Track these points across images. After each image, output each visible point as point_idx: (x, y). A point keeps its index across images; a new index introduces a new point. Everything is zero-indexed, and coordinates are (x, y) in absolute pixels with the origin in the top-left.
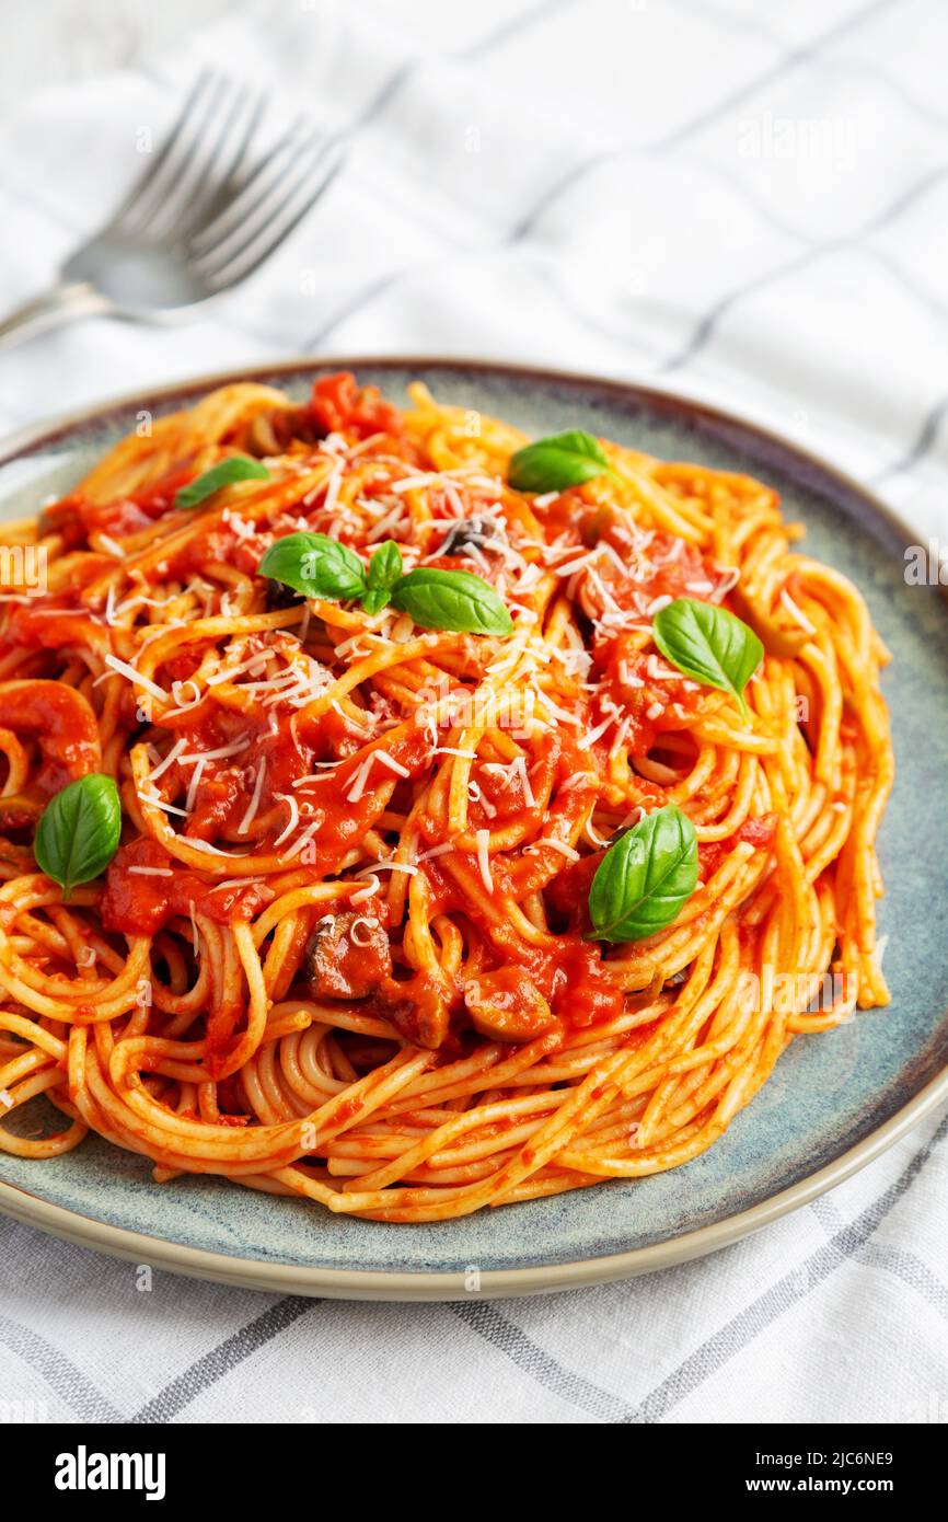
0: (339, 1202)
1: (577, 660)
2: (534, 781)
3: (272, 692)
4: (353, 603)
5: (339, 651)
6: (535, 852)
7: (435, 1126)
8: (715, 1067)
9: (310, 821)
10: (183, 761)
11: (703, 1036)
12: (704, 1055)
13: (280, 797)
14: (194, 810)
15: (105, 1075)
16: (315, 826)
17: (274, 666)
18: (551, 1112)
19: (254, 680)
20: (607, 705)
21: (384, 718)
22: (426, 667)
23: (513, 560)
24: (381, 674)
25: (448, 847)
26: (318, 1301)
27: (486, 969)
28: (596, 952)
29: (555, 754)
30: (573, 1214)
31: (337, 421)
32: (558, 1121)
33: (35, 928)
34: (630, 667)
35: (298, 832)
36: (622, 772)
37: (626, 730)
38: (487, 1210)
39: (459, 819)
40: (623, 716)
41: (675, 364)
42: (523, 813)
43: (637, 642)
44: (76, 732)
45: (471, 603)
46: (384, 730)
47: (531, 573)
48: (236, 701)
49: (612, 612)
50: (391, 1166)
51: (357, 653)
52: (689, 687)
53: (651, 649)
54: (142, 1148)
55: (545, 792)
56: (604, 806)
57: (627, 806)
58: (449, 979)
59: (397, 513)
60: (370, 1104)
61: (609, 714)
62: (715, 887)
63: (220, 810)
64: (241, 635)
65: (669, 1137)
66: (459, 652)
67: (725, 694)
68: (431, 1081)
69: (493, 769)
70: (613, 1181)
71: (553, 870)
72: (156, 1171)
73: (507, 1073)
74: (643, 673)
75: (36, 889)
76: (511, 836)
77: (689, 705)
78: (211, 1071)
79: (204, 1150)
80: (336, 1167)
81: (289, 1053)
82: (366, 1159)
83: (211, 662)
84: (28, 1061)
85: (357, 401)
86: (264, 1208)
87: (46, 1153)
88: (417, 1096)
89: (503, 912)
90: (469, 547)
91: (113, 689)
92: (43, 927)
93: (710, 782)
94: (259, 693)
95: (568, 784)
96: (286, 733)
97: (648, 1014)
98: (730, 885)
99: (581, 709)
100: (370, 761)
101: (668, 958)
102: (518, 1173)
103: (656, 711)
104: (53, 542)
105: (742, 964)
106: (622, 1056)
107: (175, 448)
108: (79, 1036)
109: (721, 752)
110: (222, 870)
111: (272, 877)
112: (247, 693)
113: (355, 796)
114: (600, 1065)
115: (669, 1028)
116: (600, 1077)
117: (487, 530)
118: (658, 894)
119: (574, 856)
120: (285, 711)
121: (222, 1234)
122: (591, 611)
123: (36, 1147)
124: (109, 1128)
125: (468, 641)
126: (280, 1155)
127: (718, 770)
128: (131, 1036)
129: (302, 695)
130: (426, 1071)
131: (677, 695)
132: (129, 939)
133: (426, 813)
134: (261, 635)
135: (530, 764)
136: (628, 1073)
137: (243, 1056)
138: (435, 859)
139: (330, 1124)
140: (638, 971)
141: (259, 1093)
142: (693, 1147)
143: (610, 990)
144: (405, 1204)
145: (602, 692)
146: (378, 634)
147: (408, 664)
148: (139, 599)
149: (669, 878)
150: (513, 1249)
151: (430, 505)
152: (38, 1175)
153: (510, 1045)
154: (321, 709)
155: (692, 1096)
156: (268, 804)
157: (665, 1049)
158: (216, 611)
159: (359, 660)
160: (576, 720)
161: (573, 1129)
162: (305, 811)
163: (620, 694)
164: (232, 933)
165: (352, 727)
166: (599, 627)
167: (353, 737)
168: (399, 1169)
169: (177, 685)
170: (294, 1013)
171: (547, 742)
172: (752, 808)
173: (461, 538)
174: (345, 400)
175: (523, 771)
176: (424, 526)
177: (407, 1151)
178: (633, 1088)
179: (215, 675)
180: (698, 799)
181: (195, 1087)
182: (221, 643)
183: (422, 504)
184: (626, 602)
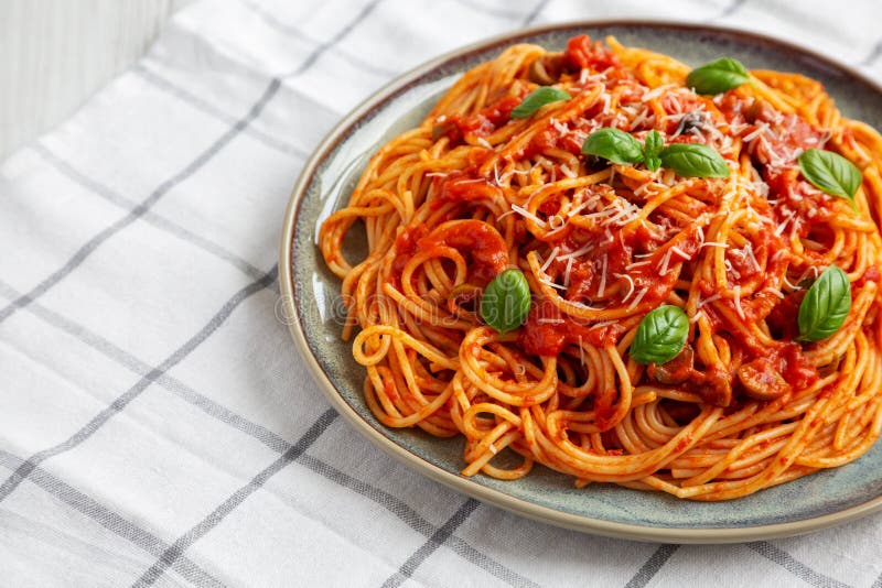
0: (684, 492)
1: (761, 188)
2: (758, 256)
3: (605, 218)
4: (641, 165)
5: (636, 193)
6: (763, 296)
7: (730, 448)
8: (868, 404)
9: (641, 288)
10: (559, 259)
11: (859, 390)
12: (863, 398)
13: (618, 275)
14: (570, 286)
15: (545, 432)
16: (645, 290)
17: (601, 205)
18: (789, 435)
19: (591, 212)
20: (785, 211)
21: (668, 228)
22: (688, 199)
23: (716, 134)
24: (663, 204)
25: (718, 296)
26: (679, 546)
27: (744, 362)
28: (800, 348)
29: (767, 241)
30: (806, 489)
31: (585, 61)
32: (795, 440)
33: (489, 356)
34: (795, 189)
35: (635, 294)
36: (799, 248)
37: (798, 224)
38: (761, 491)
39: (723, 281)
40: (795, 217)
41: (729, 12)
42: (755, 275)
43: (793, 175)
44: (495, 247)
45: (708, 161)
46: (673, 235)
47: (727, 141)
48: (586, 225)
49: (776, 160)
50: (709, 471)
51: (650, 193)
52: (826, 197)
53: (800, 178)
54: (570, 471)
55: (764, 261)
56: (791, 267)
57: (804, 266)
58: (727, 368)
59: (645, 113)
60: (695, 439)
61: (787, 217)
62: (857, 307)
63: (585, 285)
64: (579, 188)
65: (849, 444)
66: (704, 189)
67: (843, 199)
68: (724, 424)
69: (736, 252)
70: (824, 470)
71: (773, 305)
72: (577, 482)
73: (764, 417)
74: (802, 193)
75: (485, 334)
76: (749, 288)
77: (830, 208)
78: (601, 426)
79: (606, 469)
80: (676, 473)
81: (640, 414)
82: (693, 469)
83: (566, 205)
84: (502, 428)
85: (593, 50)
86: (639, 498)
87: (517, 476)
88: (716, 433)
89: (750, 330)
90: (694, 129)
91: (510, 221)
92: (493, 355)
93: (844, 249)
94: (598, 219)
95: (776, 257)
96: (618, 241)
97: (830, 379)
98: (863, 305)
99: (771, 214)
100: (670, 253)
101: (836, 347)
102: (779, 470)
103: (813, 212)
104: (443, 142)
105: (870, 347)
106: (822, 402)
107: (490, 83)
108: (526, 413)
109: (847, 231)
110: (594, 318)
111: (622, 320)
112: (591, 220)
113: (663, 272)
114: (811, 407)
115: (843, 385)
116: (813, 414)
117: (702, 119)
118: (834, 314)
119: (782, 296)
120: (614, 229)
121: (623, 514)
122: (764, 160)
123: (511, 474)
124: (551, 461)
125: (708, 182)
126: (647, 470)
127: (847, 242)
128: (552, 411)
129: (622, 219)
130: (720, 419)
131: (820, 204)
132: (543, 358)
133: (703, 279)
134: (590, 187)
135: (754, 247)
136: (827, 411)
137: (617, 418)
138: (710, 304)
139: (675, 451)
140: (822, 356)
141: (626, 437)
142: (863, 447)
143: (810, 367)
144: (717, 491)
145: (781, 204)
146: (656, 181)
147: (677, 197)
148: (512, 170)
149: (838, 305)
150: (780, 510)
151: (663, 106)
152: (515, 488)
153: (763, 401)
154: (635, 225)
155: (859, 421)
156: (611, 281)
157: (844, 396)
158: (561, 176)
159: (653, 197)
160: (770, 221)
161: (804, 444)
162: (638, 282)
163: (792, 206)
164: (607, 352)
165: (653, 235)
166: (770, 168)
167: (653, 240)
168: (715, 472)
169: (551, 218)
170: (647, 392)
171: (761, 234)
172: (867, 262)
173: (688, 125)
174: (587, 50)
175: (750, 251)
176: (664, 119)
177: (717, 463)
178: (830, 419)
179: (570, 210)
180: (840, 259)
181: (589, 436)
182: (570, 193)
183: (659, 107)
184: (780, 153)
